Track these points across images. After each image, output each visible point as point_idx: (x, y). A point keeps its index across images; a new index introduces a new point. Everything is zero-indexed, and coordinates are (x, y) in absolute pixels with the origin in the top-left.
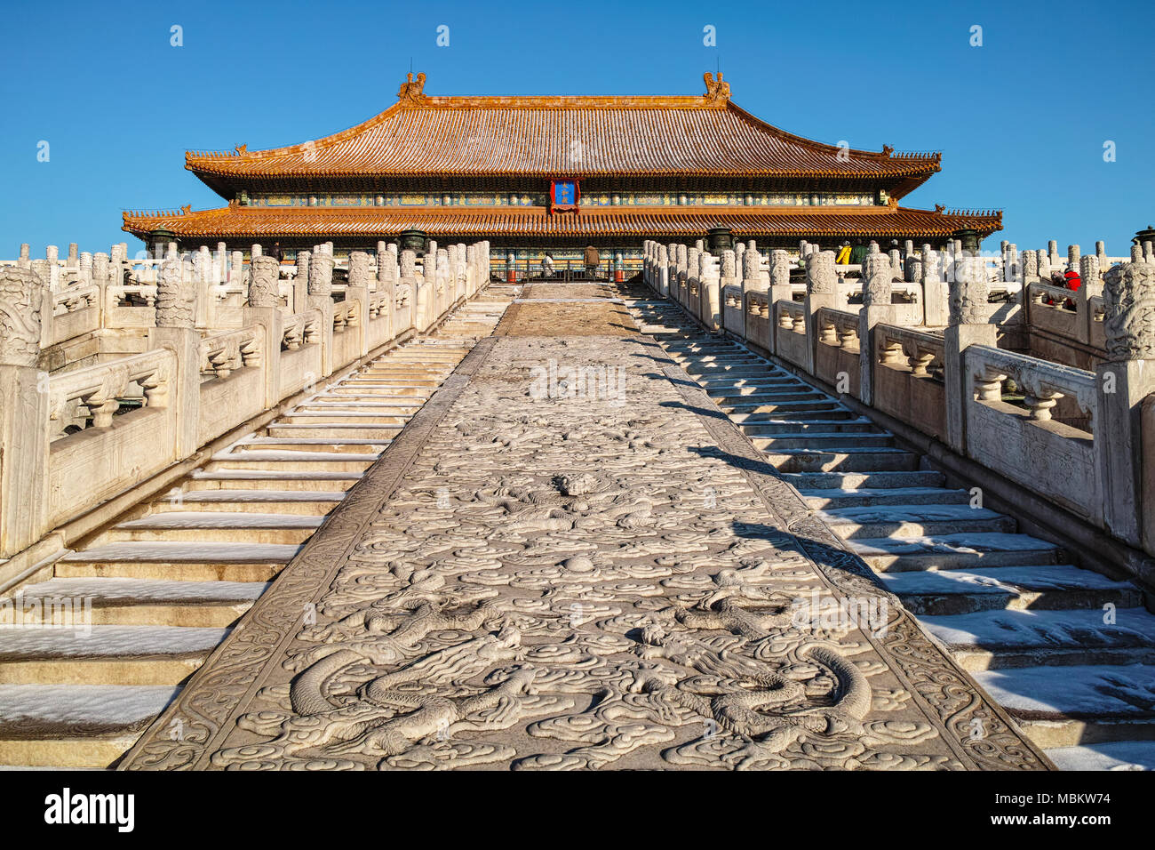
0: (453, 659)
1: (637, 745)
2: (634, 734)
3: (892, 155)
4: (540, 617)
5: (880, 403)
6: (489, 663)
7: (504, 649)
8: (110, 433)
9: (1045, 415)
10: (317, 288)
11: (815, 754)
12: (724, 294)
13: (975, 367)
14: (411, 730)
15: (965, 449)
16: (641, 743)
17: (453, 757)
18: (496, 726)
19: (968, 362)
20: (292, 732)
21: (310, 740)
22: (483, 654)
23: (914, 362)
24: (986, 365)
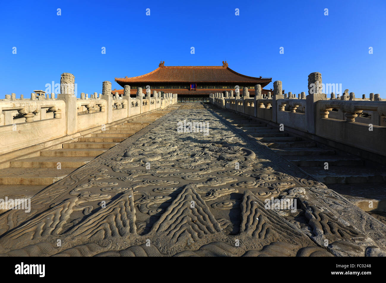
0: (162, 150)
1: (202, 163)
2: (201, 160)
3: (262, 78)
4: (182, 145)
5: (258, 116)
6: (170, 151)
7: (173, 149)
8: (92, 114)
9: (295, 111)
10: (139, 95)
11: (243, 164)
12: (226, 100)
13: (279, 103)
14: (151, 159)
15: (276, 122)
16: (203, 162)
17: (160, 164)
18: (170, 160)
19: (277, 103)
20: (124, 160)
21: (128, 161)
22: (169, 149)
23: (266, 106)
24: (282, 102)
